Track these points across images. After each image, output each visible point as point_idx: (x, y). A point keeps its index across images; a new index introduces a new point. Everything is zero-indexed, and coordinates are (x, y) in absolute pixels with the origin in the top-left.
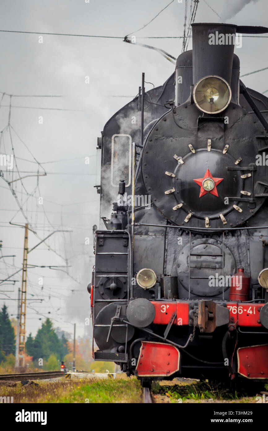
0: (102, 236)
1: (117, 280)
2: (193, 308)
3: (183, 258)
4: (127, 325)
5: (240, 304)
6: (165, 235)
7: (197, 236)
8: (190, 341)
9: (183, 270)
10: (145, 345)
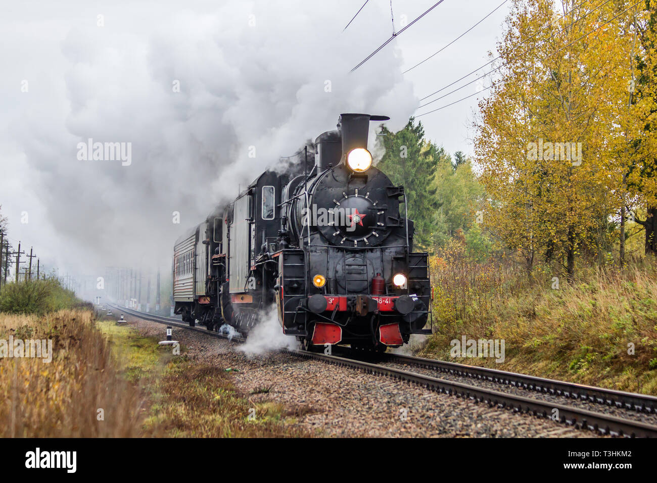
0: (287, 253)
1: (297, 282)
2: (350, 300)
3: (339, 268)
4: (306, 312)
5: (380, 297)
6: (327, 251)
7: (349, 252)
8: (349, 321)
9: (339, 275)
10: (317, 324)
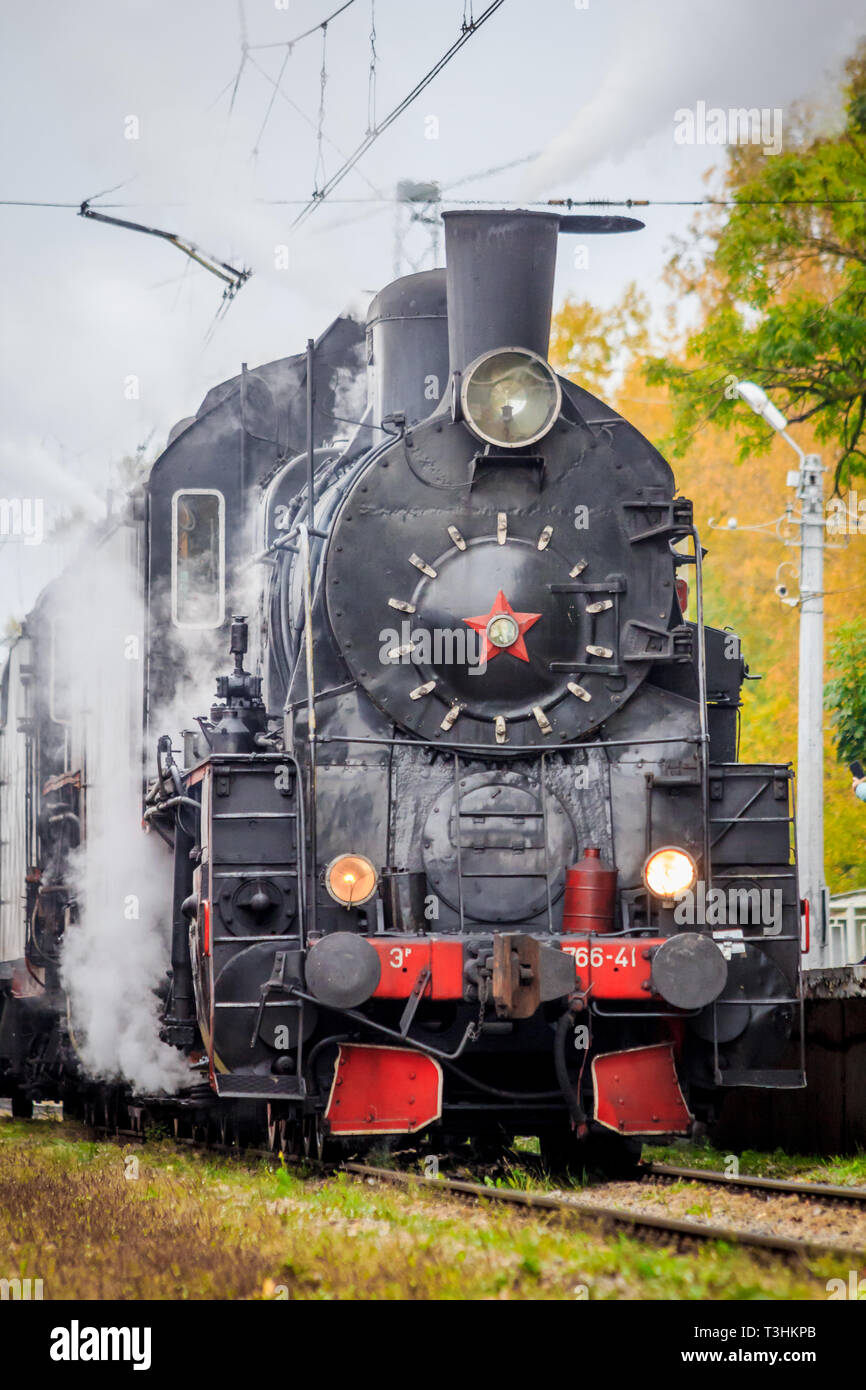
0: (227, 769)
1: (267, 883)
2: (474, 956)
3: (436, 827)
4: (299, 1002)
5: (595, 941)
6: (389, 761)
7: (474, 765)
8: (469, 1040)
9: (437, 856)
10: (348, 1052)
